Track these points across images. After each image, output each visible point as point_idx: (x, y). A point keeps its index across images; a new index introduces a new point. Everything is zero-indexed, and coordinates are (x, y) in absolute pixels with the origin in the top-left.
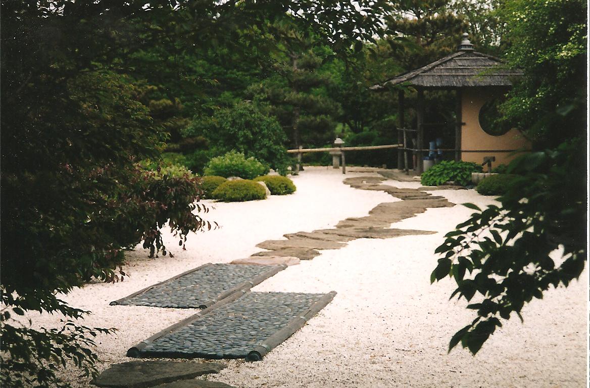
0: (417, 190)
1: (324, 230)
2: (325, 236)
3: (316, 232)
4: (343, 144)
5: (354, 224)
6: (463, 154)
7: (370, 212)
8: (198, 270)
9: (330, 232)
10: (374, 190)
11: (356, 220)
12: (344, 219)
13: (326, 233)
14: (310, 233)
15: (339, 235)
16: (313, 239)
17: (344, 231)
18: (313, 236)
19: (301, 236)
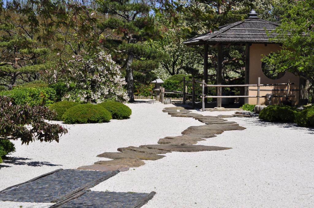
0: (217, 117)
1: (148, 145)
2: (148, 150)
3: (142, 147)
4: (162, 83)
5: (171, 141)
6: (250, 92)
7: (182, 133)
8: (51, 174)
9: (153, 147)
10: (185, 117)
11: (172, 139)
12: (163, 137)
13: (150, 147)
14: (137, 148)
15: (159, 150)
16: (140, 152)
17: (163, 146)
18: (139, 150)
19: (131, 150)
